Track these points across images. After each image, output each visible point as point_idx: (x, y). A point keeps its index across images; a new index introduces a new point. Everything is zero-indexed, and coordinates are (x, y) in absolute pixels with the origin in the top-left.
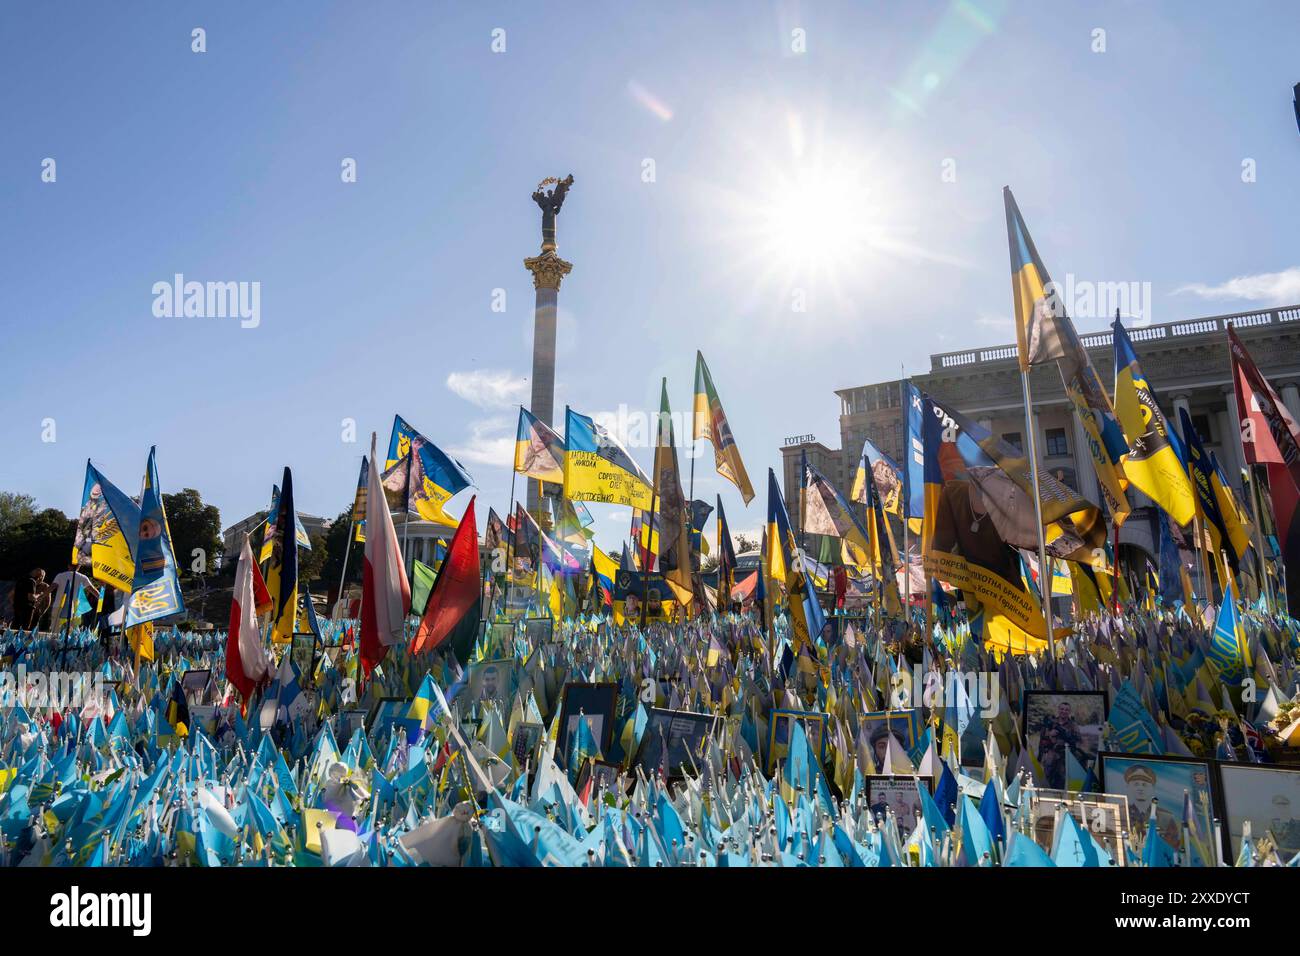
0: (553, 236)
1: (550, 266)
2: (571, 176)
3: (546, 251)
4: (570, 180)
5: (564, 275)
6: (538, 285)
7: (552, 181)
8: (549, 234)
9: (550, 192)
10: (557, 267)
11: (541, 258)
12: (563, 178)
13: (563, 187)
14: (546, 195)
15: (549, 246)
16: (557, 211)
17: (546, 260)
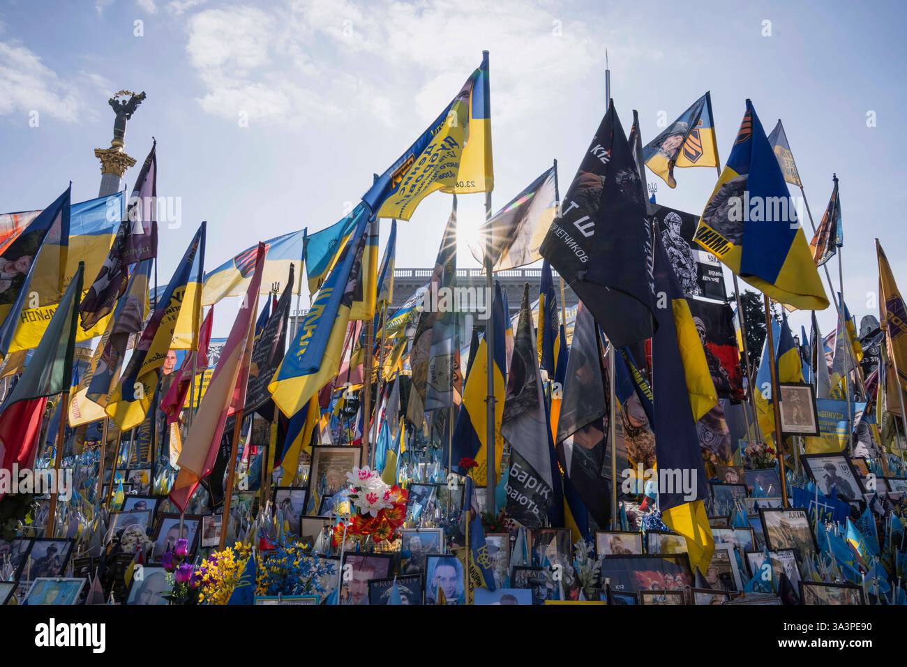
0: (123, 136)
1: (117, 158)
2: (143, 92)
3: (114, 146)
4: (143, 96)
5: (128, 167)
6: (105, 171)
7: (127, 93)
8: (119, 133)
9: (124, 102)
10: (123, 160)
11: (109, 151)
12: (138, 93)
13: (137, 100)
14: (121, 103)
15: (117, 143)
16: (129, 117)
17: (113, 153)
